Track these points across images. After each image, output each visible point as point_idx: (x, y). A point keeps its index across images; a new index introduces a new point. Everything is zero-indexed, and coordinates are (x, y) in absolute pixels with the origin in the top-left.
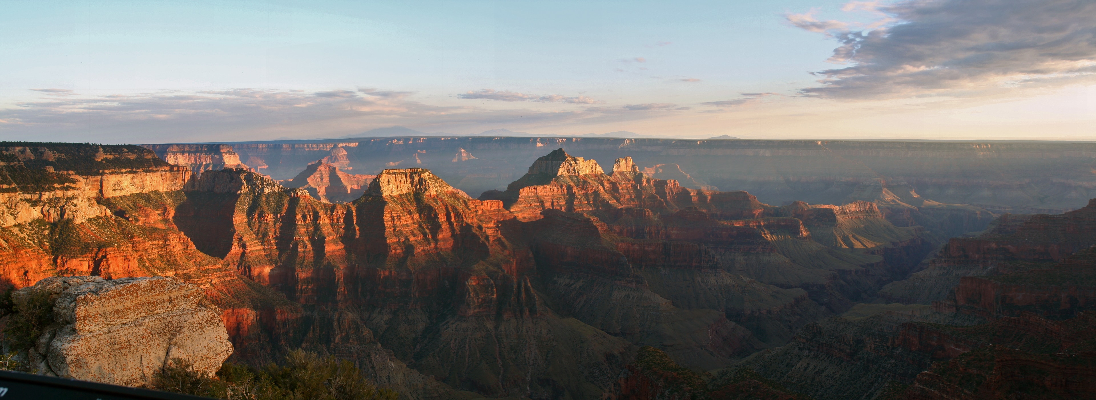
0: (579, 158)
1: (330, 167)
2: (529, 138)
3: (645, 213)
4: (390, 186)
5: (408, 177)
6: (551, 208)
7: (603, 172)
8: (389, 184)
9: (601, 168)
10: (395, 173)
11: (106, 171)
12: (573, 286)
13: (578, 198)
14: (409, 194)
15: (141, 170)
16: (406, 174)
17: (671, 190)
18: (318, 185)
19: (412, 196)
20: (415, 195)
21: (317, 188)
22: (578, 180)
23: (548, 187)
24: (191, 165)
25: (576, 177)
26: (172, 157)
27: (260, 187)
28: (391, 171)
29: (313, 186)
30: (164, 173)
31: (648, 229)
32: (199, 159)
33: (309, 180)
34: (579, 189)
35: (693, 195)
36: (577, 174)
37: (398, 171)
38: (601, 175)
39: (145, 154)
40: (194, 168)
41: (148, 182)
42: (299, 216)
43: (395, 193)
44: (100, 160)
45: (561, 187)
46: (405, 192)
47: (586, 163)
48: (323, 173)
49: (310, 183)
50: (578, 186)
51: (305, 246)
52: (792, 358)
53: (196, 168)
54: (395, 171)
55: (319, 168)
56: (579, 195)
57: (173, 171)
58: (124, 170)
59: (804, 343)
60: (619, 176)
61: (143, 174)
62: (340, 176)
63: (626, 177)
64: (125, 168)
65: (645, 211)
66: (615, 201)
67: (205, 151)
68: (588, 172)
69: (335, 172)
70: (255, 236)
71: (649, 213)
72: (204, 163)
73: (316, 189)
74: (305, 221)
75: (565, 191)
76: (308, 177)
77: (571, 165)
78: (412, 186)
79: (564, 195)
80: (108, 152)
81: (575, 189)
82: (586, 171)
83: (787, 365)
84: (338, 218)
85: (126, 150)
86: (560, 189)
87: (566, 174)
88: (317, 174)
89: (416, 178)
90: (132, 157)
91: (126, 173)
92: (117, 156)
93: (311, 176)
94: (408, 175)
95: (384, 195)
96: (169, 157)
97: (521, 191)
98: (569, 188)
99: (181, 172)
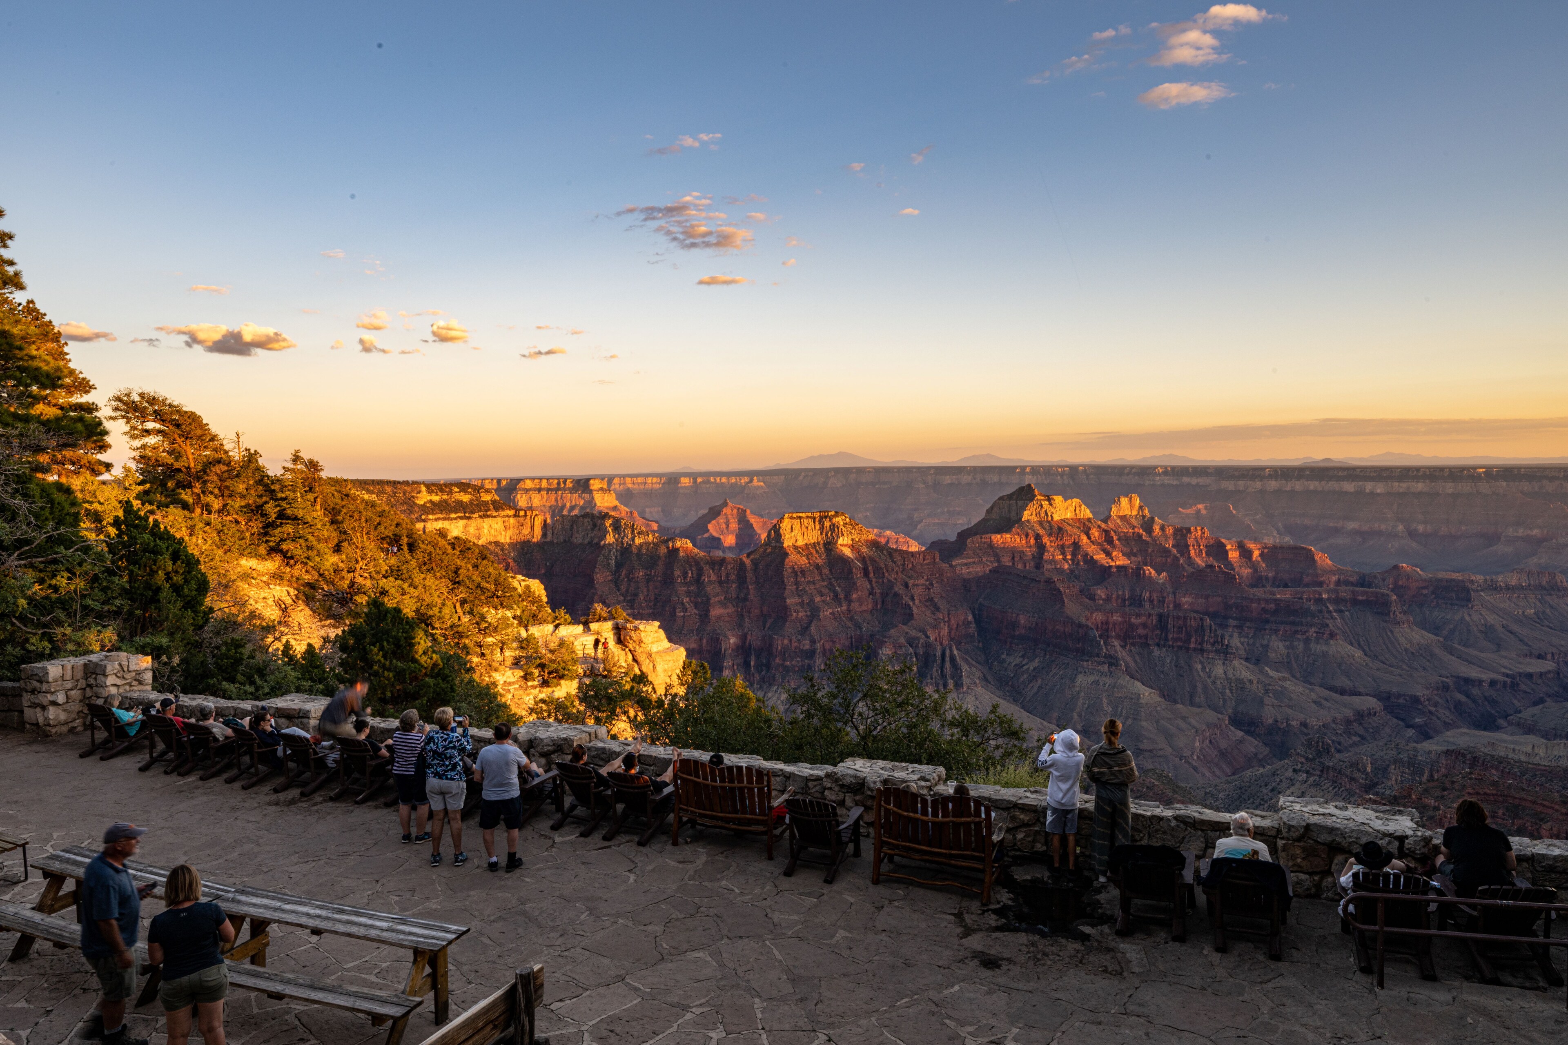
0: (1055, 497)
1: (738, 509)
2: (1016, 467)
3: (1144, 573)
4: (793, 534)
5: (817, 523)
6: (1011, 564)
7: (1091, 516)
8: (792, 531)
9: (1088, 511)
10: (800, 518)
11: (431, 517)
12: (1025, 667)
13: (1049, 551)
14: (818, 543)
15: (476, 515)
16: (814, 519)
17: (1197, 542)
18: (722, 533)
19: (821, 546)
20: (825, 545)
21: (722, 537)
22: (1051, 527)
23: (1008, 536)
24: (550, 507)
25: (1049, 522)
26: (524, 496)
27: (630, 536)
28: (795, 515)
29: (715, 534)
30: (507, 519)
31: (1147, 595)
32: (561, 498)
33: (710, 526)
34: (1052, 539)
35: (1231, 549)
36: (1050, 519)
37: (803, 515)
38: (1089, 520)
39: (482, 494)
40: (553, 511)
41: (486, 531)
42: (677, 573)
43: (800, 543)
44: (422, 503)
45: (1027, 535)
46: (812, 542)
47: (1066, 504)
48: (730, 517)
49: (711, 531)
50: (1050, 535)
51: (685, 610)
52: (1281, 781)
53: (556, 510)
54: (800, 515)
55: (725, 510)
56: (1052, 547)
57: (519, 516)
58: (453, 516)
59: (1302, 763)
60: (1119, 521)
61: (479, 520)
62: (752, 521)
63: (1129, 523)
64: (456, 513)
65: (1144, 570)
66: (1103, 556)
67: (569, 488)
68: (1069, 515)
69: (745, 517)
70: (622, 598)
71: (1150, 573)
72: (568, 505)
73: (719, 539)
74: (685, 578)
75: (1032, 541)
76: (710, 522)
77: (1042, 506)
78: (821, 534)
79: (1031, 547)
80: (433, 491)
81: (1046, 540)
82: (1066, 514)
83: (1272, 790)
84: (728, 575)
85: (456, 490)
86: (1024, 538)
87: (1034, 518)
88: (721, 519)
89: (827, 524)
90: (465, 498)
91: (455, 519)
92: (445, 497)
93: (714, 522)
94: (817, 520)
95: (785, 545)
96: (519, 496)
97: (969, 541)
98: (1038, 537)
99: (528, 517)
